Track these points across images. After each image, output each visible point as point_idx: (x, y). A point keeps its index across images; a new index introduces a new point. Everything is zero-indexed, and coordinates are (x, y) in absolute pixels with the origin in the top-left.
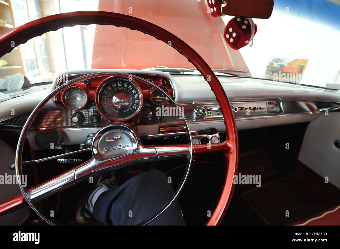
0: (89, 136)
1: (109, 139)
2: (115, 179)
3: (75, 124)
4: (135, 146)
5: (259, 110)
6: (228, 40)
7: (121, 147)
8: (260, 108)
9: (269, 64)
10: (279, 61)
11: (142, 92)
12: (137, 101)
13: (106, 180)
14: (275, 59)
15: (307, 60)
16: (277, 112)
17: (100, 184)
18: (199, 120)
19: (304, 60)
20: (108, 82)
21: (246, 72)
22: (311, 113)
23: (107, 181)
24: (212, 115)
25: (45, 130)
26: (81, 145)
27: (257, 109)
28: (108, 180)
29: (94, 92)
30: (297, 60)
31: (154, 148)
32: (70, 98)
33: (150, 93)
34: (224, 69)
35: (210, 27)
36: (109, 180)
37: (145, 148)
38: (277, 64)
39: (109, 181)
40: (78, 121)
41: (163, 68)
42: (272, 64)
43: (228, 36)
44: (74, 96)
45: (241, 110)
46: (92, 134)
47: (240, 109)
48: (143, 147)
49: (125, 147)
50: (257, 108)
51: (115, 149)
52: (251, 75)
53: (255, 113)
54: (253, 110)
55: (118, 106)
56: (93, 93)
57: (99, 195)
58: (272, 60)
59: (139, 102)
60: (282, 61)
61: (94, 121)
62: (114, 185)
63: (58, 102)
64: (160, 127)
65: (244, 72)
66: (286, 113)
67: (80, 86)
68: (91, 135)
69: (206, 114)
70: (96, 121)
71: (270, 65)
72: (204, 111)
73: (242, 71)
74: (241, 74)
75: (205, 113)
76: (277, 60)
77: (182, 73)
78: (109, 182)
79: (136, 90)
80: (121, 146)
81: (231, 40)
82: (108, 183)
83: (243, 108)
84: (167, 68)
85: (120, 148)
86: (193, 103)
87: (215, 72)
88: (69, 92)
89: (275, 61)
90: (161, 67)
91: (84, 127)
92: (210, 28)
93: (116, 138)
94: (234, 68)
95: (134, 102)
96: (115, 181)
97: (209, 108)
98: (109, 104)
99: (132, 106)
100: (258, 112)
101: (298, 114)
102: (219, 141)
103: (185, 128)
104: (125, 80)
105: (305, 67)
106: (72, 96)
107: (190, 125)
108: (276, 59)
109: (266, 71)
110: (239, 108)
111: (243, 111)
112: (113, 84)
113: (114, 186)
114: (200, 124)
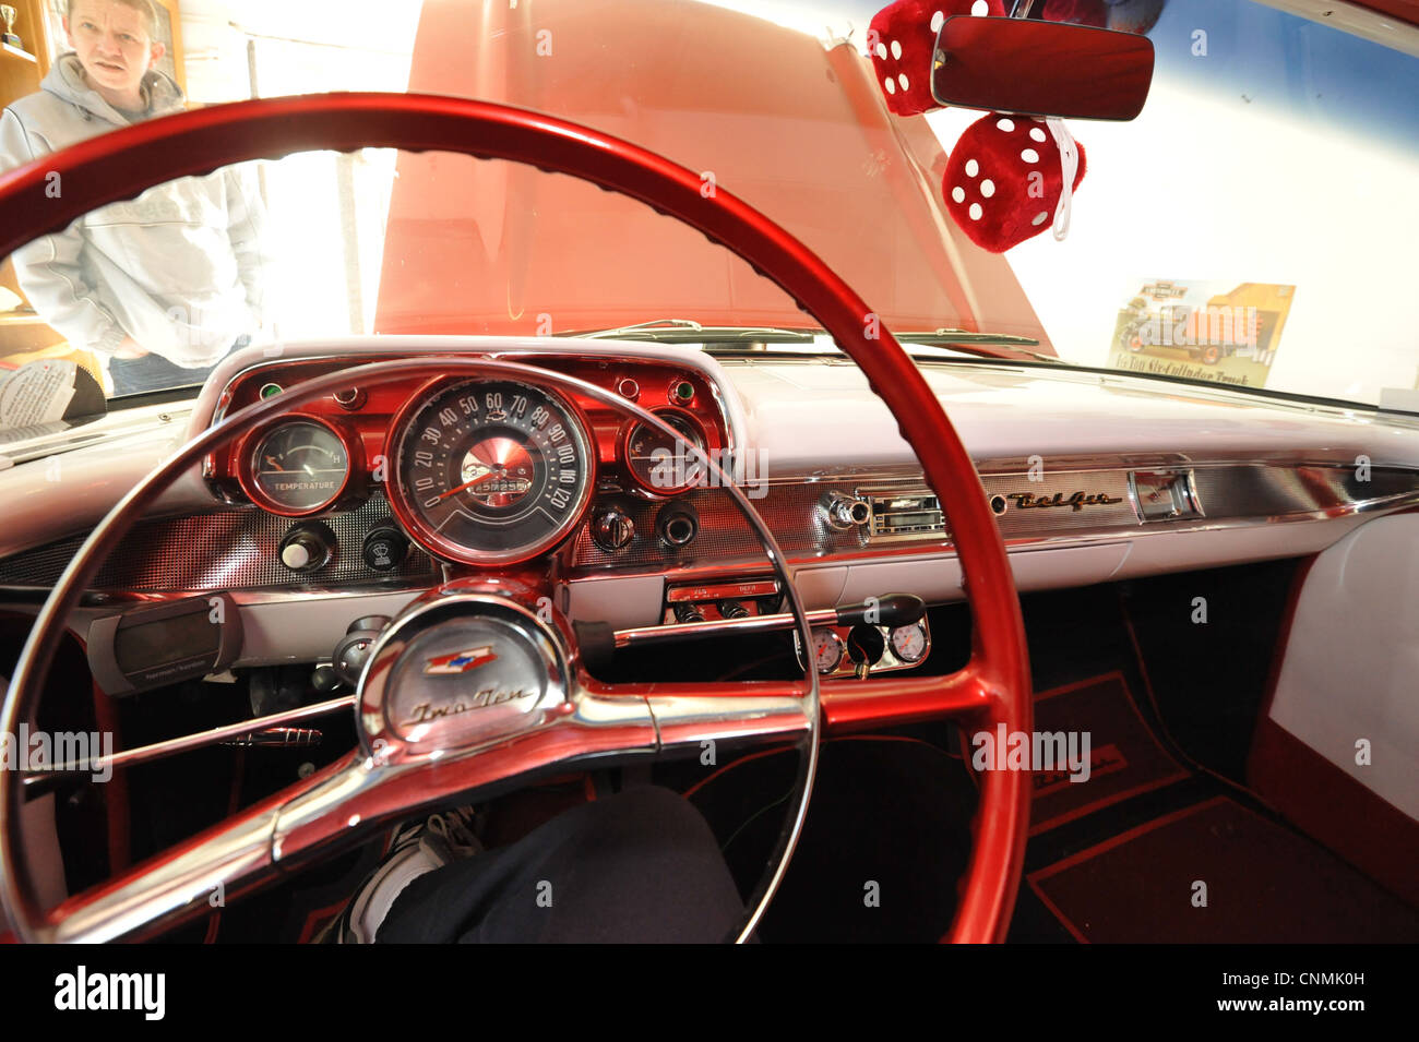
0: (353, 628)
1: (438, 661)
2: (470, 815)
3: (294, 575)
4: (555, 695)
5: (1099, 507)
6: (959, 212)
7: (493, 699)
8: (1101, 499)
9: (1126, 307)
10: (1168, 292)
11: (592, 432)
12: (568, 476)
13: (431, 818)
14: (1154, 283)
15: (1293, 288)
16: (1174, 516)
17: (402, 838)
18: (840, 552)
19: (1277, 287)
20: (441, 392)
21: (1036, 343)
22: (1321, 515)
23: (436, 822)
24: (896, 530)
25: (162, 602)
26: (318, 667)
27: (1090, 501)
28: (440, 819)
29: (383, 435)
30: (1247, 286)
31: (641, 701)
32: (274, 461)
33: (624, 438)
34: (940, 332)
35: (881, 157)
36: (445, 818)
37: (604, 700)
38: (1161, 304)
39: (447, 826)
40: (309, 563)
41: (680, 325)
42: (1139, 304)
43: (959, 195)
44: (289, 453)
45: (1019, 505)
46: (369, 620)
47: (1015, 501)
48: (594, 698)
49: (511, 698)
50: (1091, 498)
51: (464, 710)
52: (1056, 355)
53: (1082, 518)
54: (1070, 507)
55: (485, 498)
56: (374, 440)
57: (397, 894)
58: (1140, 290)
59: (578, 477)
60: (1182, 293)
61: (378, 562)
62: (465, 843)
63: (219, 482)
64: (669, 584)
65: (1024, 342)
66: (1214, 516)
67: (318, 409)
68: (364, 624)
69: (867, 524)
70: (387, 561)
71: (1131, 311)
72: (859, 512)
73: (1021, 338)
74: (1014, 348)
75: (866, 521)
76: (1163, 289)
77: (758, 347)
78: (444, 827)
79: (566, 427)
80: (490, 692)
81: (976, 212)
82: (441, 833)
83: (1028, 496)
84: (697, 327)
85: (486, 705)
86: (814, 480)
87: (904, 341)
88: (268, 437)
89: (1153, 291)
90: (673, 325)
91: (333, 586)
92: (882, 161)
93: (468, 659)
94: (981, 325)
95: (554, 478)
96: (470, 826)
97: (880, 500)
98: (443, 487)
99: (548, 496)
100: (1092, 517)
101: (1265, 520)
102: (926, 641)
103: (777, 586)
104: (515, 385)
105: (1285, 319)
106: (284, 455)
107: (798, 573)
108: (1158, 286)
109: (1117, 334)
110: (1010, 497)
111: (1025, 510)
112: (466, 402)
113: (469, 851)
114: (845, 568)
